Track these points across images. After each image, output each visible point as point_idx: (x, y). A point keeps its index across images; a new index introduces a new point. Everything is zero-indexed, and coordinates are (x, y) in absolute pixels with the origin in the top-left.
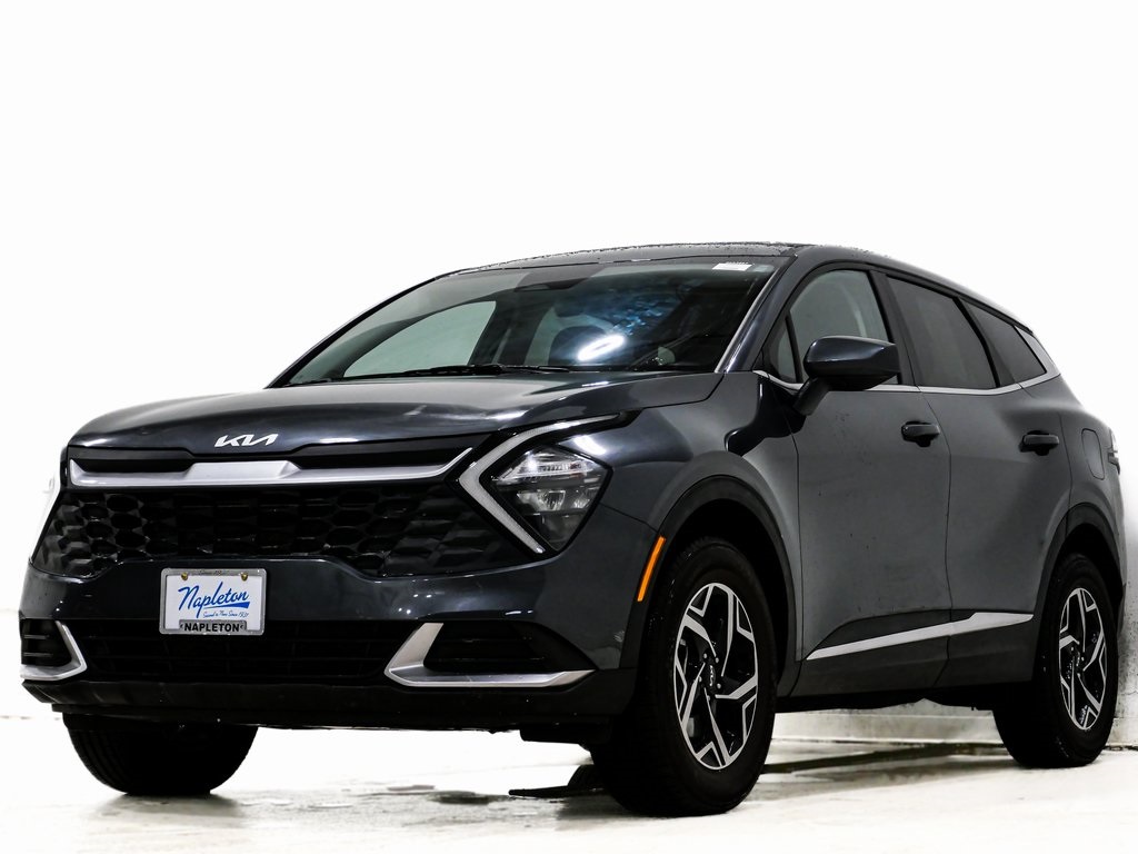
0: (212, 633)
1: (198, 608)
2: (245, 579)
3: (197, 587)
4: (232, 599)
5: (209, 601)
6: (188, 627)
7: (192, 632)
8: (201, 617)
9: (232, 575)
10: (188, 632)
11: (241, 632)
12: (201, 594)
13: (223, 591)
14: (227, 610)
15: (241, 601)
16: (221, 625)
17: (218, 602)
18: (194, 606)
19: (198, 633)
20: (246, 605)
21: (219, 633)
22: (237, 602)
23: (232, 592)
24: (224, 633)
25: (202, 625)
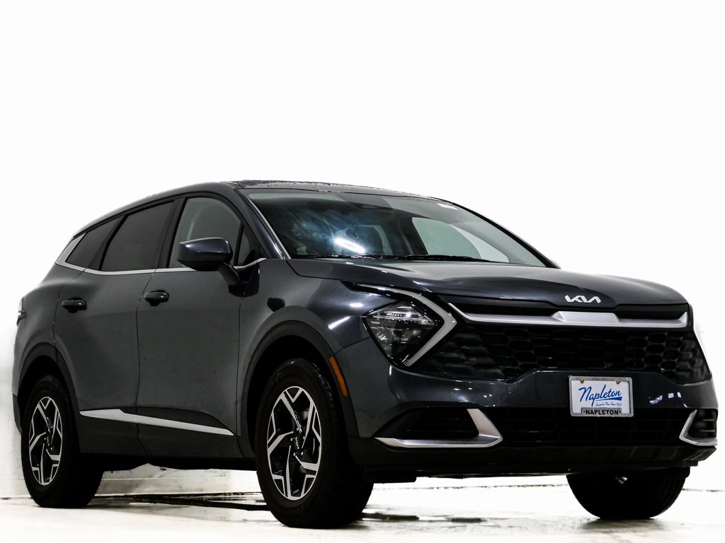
0: (602, 416)
1: (592, 400)
2: (618, 383)
3: (590, 388)
4: (612, 395)
5: (598, 396)
6: (587, 412)
7: (591, 415)
8: (594, 406)
9: (612, 380)
10: (588, 415)
11: (619, 415)
12: (593, 392)
13: (607, 390)
14: (609, 402)
15: (617, 396)
16: (608, 411)
17: (604, 396)
18: (590, 399)
19: (594, 415)
20: (620, 399)
21: (606, 415)
22: (615, 397)
23: (612, 391)
24: (609, 415)
25: (596, 411)
